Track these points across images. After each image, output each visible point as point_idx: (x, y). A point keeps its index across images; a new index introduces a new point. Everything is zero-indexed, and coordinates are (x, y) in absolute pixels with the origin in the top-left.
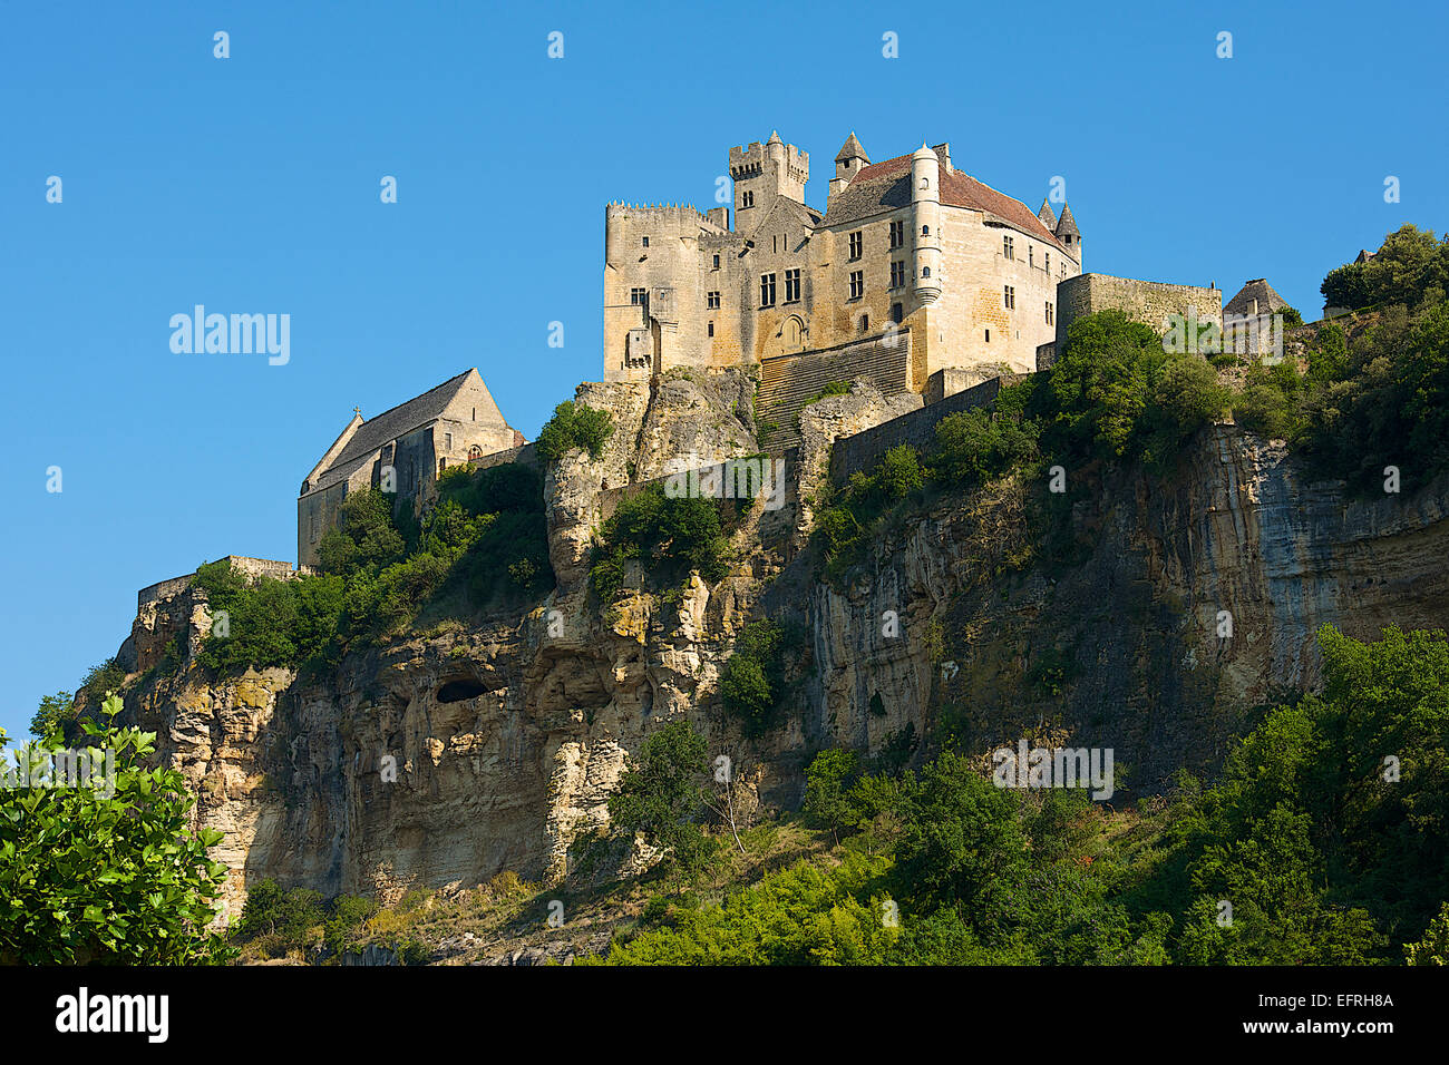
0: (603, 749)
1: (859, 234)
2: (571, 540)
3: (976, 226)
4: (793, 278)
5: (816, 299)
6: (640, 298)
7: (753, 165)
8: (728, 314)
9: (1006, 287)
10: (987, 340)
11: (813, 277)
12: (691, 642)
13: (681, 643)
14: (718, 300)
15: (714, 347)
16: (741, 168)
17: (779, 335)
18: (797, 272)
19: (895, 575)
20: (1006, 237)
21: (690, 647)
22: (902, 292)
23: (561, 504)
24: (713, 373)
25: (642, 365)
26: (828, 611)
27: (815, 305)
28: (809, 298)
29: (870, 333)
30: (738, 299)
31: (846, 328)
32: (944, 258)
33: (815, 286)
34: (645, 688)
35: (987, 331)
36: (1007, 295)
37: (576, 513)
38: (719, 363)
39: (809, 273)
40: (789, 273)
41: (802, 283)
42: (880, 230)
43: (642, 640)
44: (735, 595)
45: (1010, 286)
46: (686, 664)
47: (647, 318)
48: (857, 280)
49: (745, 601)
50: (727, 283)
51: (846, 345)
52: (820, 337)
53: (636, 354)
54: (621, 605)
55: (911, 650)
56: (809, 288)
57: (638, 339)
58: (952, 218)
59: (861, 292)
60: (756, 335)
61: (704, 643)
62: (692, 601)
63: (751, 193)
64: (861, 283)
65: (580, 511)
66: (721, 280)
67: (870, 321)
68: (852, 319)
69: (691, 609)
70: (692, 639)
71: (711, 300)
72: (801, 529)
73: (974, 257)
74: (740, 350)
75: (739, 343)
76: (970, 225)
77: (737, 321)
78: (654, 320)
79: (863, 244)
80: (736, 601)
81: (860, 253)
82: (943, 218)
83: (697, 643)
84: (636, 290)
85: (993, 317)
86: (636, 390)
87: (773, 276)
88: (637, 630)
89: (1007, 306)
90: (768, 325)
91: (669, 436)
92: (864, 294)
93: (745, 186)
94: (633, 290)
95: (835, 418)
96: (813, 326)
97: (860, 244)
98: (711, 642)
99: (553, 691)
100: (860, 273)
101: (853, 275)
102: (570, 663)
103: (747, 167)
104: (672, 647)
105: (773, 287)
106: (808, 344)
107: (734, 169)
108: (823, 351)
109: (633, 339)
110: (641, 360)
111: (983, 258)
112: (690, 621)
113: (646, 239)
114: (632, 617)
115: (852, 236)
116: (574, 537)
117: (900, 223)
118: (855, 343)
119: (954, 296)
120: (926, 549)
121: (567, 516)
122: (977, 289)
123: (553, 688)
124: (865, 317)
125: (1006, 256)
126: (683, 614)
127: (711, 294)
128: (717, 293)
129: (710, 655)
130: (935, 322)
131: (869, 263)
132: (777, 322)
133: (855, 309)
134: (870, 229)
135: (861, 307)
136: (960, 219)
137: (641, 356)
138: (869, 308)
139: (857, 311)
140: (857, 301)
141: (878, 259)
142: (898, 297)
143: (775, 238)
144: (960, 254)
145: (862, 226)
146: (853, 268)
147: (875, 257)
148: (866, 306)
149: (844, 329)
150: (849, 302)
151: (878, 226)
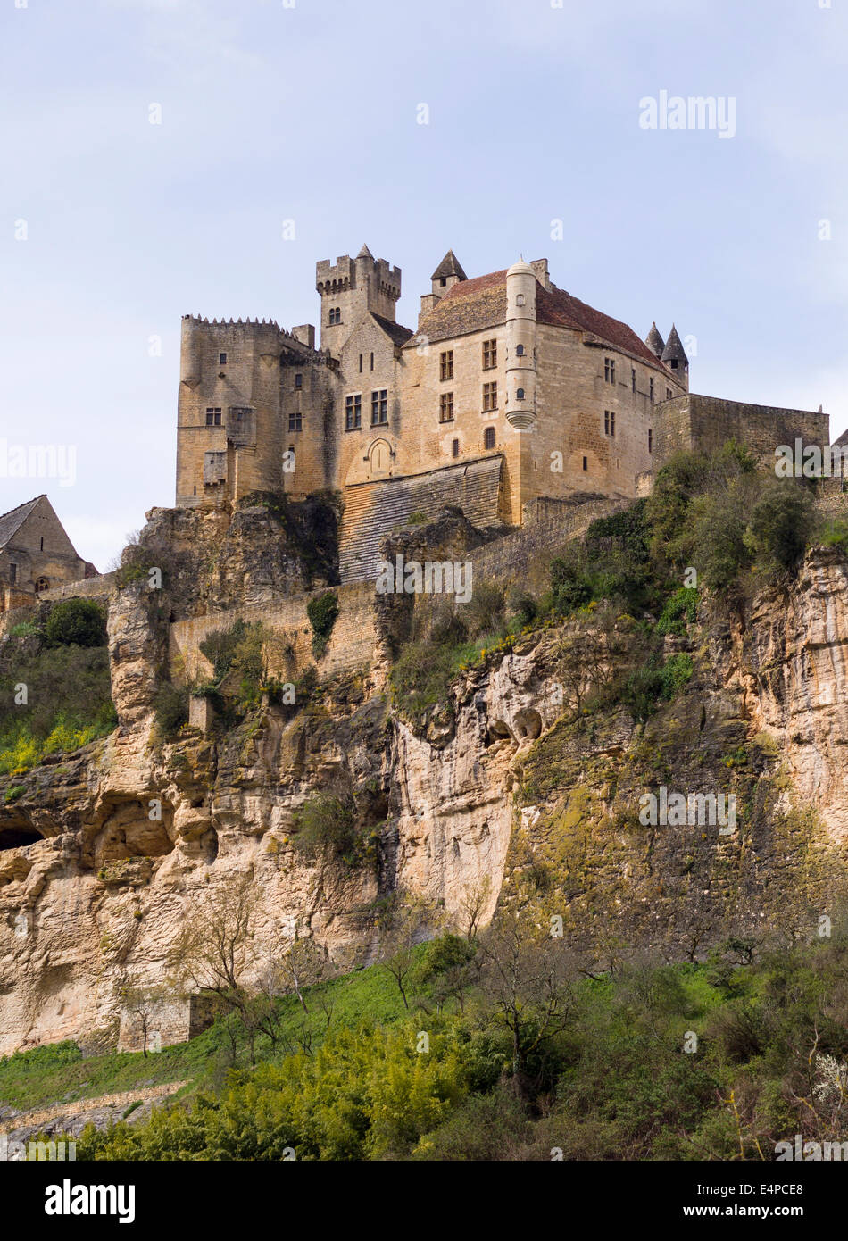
0: (163, 901)
1: (451, 353)
3: (575, 347)
4: (379, 399)
5: (404, 423)
6: (216, 418)
7: (340, 279)
8: (310, 437)
9: (607, 413)
10: (585, 467)
11: (402, 398)
12: (259, 786)
13: (251, 785)
14: (299, 421)
15: (295, 473)
16: (328, 282)
17: (366, 459)
18: (384, 393)
19: (477, 714)
20: (607, 360)
21: (260, 790)
22: (495, 415)
23: (125, 636)
24: (294, 499)
25: (217, 490)
26: (405, 753)
27: (403, 428)
28: (396, 420)
29: (461, 458)
30: (320, 422)
31: (436, 453)
32: (541, 380)
33: (403, 408)
34: (210, 836)
35: (585, 459)
36: (607, 421)
38: (299, 489)
39: (396, 394)
40: (375, 395)
41: (389, 407)
42: (472, 351)
43: (209, 782)
45: (610, 410)
48: (447, 402)
50: (309, 405)
51: (434, 471)
52: (408, 463)
53: (210, 477)
54: (186, 745)
55: (490, 795)
56: (397, 409)
57: (212, 462)
58: (548, 337)
59: (451, 414)
60: (340, 460)
61: (274, 786)
62: (262, 741)
63: (338, 309)
64: (451, 406)
66: (304, 400)
67: (461, 445)
68: (441, 443)
69: (262, 749)
70: (261, 781)
71: (291, 422)
73: (572, 379)
74: (322, 476)
75: (321, 469)
76: (568, 345)
77: (319, 445)
78: (231, 443)
79: (455, 364)
81: (451, 373)
82: (541, 337)
83: (268, 786)
84: (212, 410)
85: (592, 443)
86: (210, 516)
87: (358, 398)
88: (202, 772)
89: (607, 432)
90: (352, 450)
92: (455, 417)
93: (333, 301)
94: (208, 410)
95: (419, 547)
96: (399, 450)
97: (451, 364)
98: (282, 784)
99: (113, 839)
100: (451, 395)
101: (443, 398)
102: (134, 809)
103: (334, 280)
105: (358, 409)
106: (397, 471)
107: (321, 283)
108: (410, 477)
109: (207, 462)
110: (215, 485)
111: (582, 381)
113: (223, 355)
114: (197, 759)
115: (443, 357)
117: (494, 342)
118: (446, 469)
119: (550, 421)
120: (509, 684)
122: (575, 413)
123: (113, 835)
124: (456, 442)
125: (607, 380)
127: (291, 415)
128: (299, 415)
129: (281, 798)
130: (530, 449)
131: (460, 384)
132: (362, 447)
133: (446, 432)
134: (462, 347)
135: (451, 431)
136: (558, 339)
137: (216, 481)
138: (460, 432)
139: (447, 436)
140: (447, 424)
141: (470, 379)
142: (490, 421)
143: (361, 356)
144: (557, 376)
145: (454, 345)
146: (443, 389)
147: (467, 377)
148: (456, 429)
149: (432, 455)
150: (439, 425)
151: (471, 345)
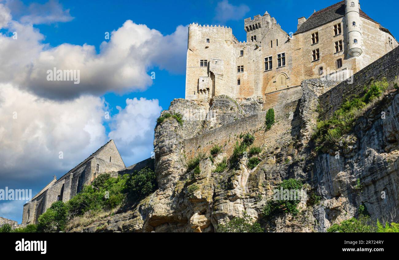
1: (317, 33)
2: (168, 160)
3: (376, 29)
4: (282, 58)
5: (294, 65)
6: (205, 63)
7: (256, 24)
8: (248, 75)
11: (292, 55)
12: (239, 198)
13: (234, 198)
14: (242, 70)
15: (241, 89)
16: (250, 26)
17: (274, 82)
18: (283, 54)
20: (389, 38)
21: (238, 201)
22: (342, 53)
23: (164, 143)
24: (240, 100)
25: (205, 93)
26: (327, 166)
27: (293, 67)
28: (290, 64)
30: (253, 69)
32: (363, 39)
33: (293, 59)
37: (172, 147)
38: (243, 96)
39: (289, 54)
40: (279, 55)
41: (286, 59)
42: (328, 30)
43: (210, 200)
44: (265, 172)
46: (236, 210)
47: (209, 71)
48: (316, 54)
49: (271, 175)
50: (247, 62)
52: (297, 81)
53: (202, 87)
54: (198, 183)
56: (290, 60)
57: (203, 81)
58: (365, 23)
59: (318, 57)
60: (262, 84)
61: (246, 198)
62: (240, 177)
63: (255, 36)
64: (318, 54)
65: (174, 146)
66: (244, 61)
68: (313, 70)
69: (239, 180)
70: (239, 196)
71: (239, 69)
72: (305, 134)
73: (376, 42)
74: (254, 91)
75: (253, 87)
76: (373, 28)
77: (252, 78)
78: (212, 73)
79: (319, 37)
80: (266, 175)
81: (317, 40)
82: (362, 22)
83: (243, 199)
84: (203, 61)
86: (202, 103)
87: (271, 58)
88: (206, 195)
90: (268, 79)
91: (220, 121)
92: (320, 58)
94: (201, 61)
96: (292, 76)
97: (317, 38)
98: (251, 197)
100: (318, 50)
101: (314, 52)
103: (253, 25)
104: (228, 201)
105: (271, 62)
107: (247, 27)
108: (298, 86)
109: (200, 81)
110: (204, 91)
111: (380, 43)
112: (238, 186)
113: (208, 40)
114: (204, 188)
115: (313, 35)
116: (170, 159)
117: (339, 24)
119: (368, 56)
121: (166, 149)
125: (390, 45)
126: (235, 182)
127: (239, 67)
128: (242, 66)
129: (250, 204)
130: (360, 65)
131: (322, 45)
132: (273, 77)
133: (315, 65)
134: (323, 30)
135: (319, 64)
136: (369, 25)
137: (205, 88)
138: (324, 63)
139: (316, 66)
140: (316, 62)
141: (327, 41)
142: (339, 56)
143: (272, 41)
144: (370, 39)
145: (319, 29)
146: (314, 48)
147: (326, 41)
148: (321, 63)
149: (309, 75)
150: (312, 63)
151: (327, 28)
